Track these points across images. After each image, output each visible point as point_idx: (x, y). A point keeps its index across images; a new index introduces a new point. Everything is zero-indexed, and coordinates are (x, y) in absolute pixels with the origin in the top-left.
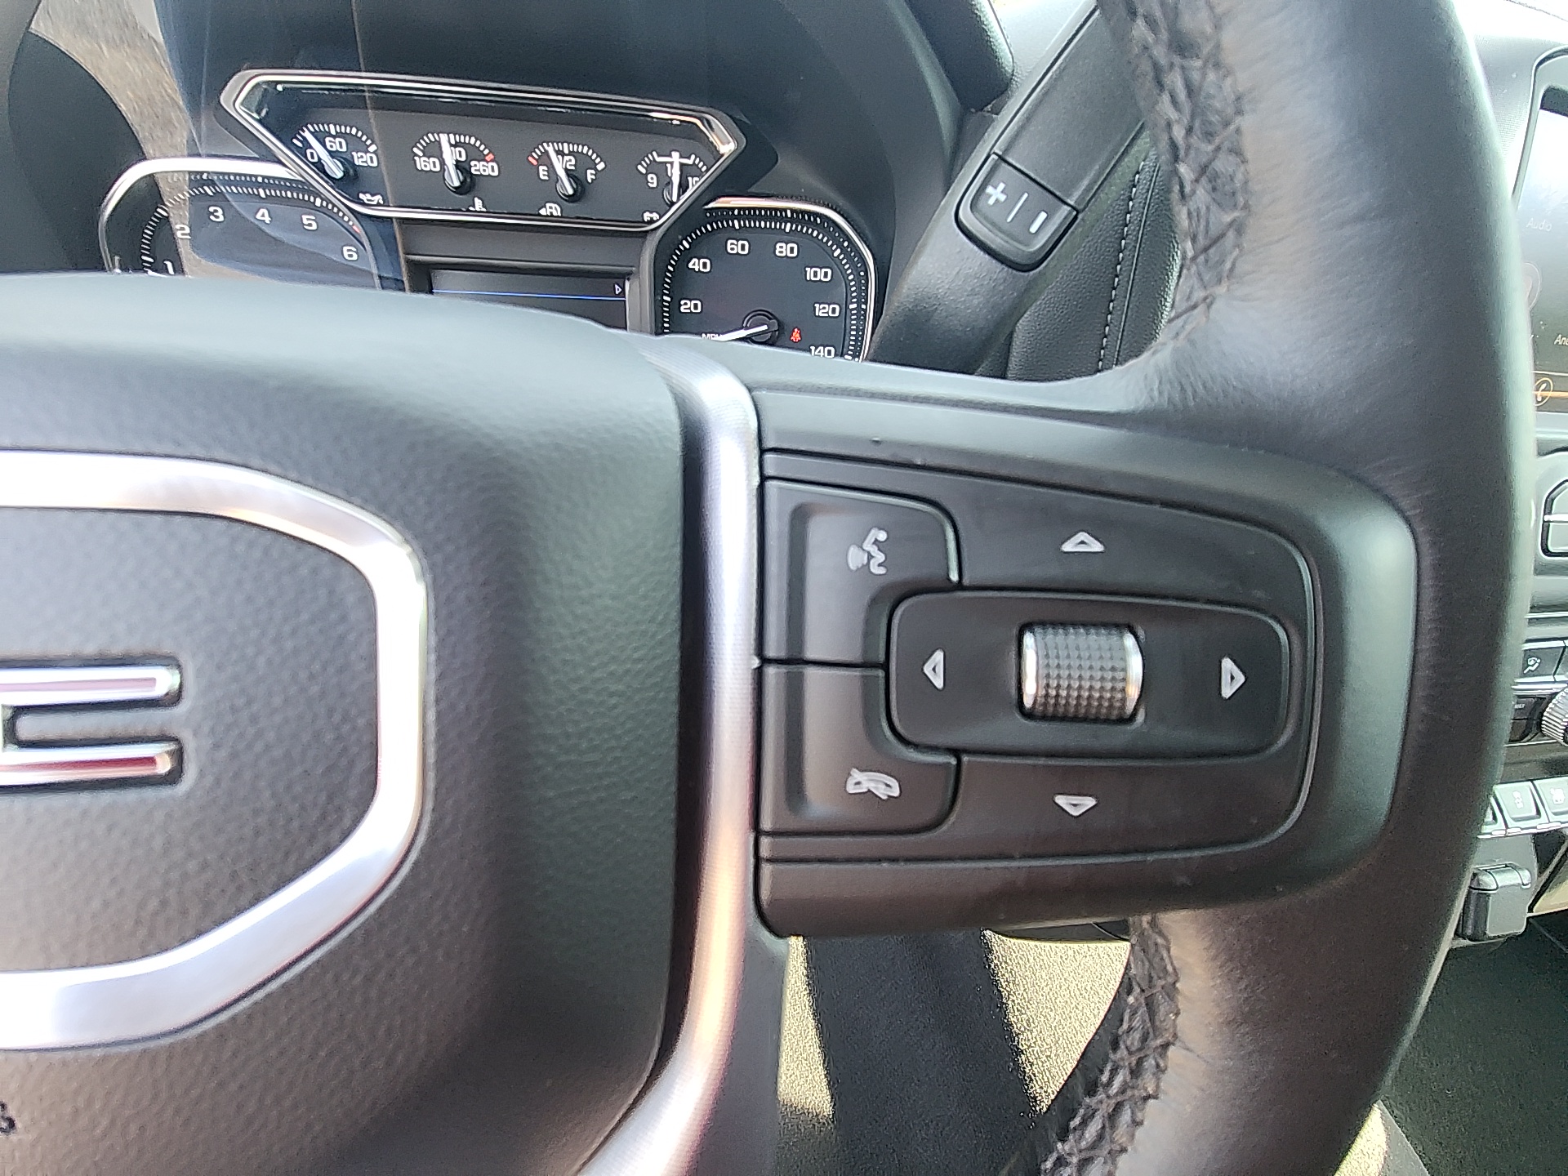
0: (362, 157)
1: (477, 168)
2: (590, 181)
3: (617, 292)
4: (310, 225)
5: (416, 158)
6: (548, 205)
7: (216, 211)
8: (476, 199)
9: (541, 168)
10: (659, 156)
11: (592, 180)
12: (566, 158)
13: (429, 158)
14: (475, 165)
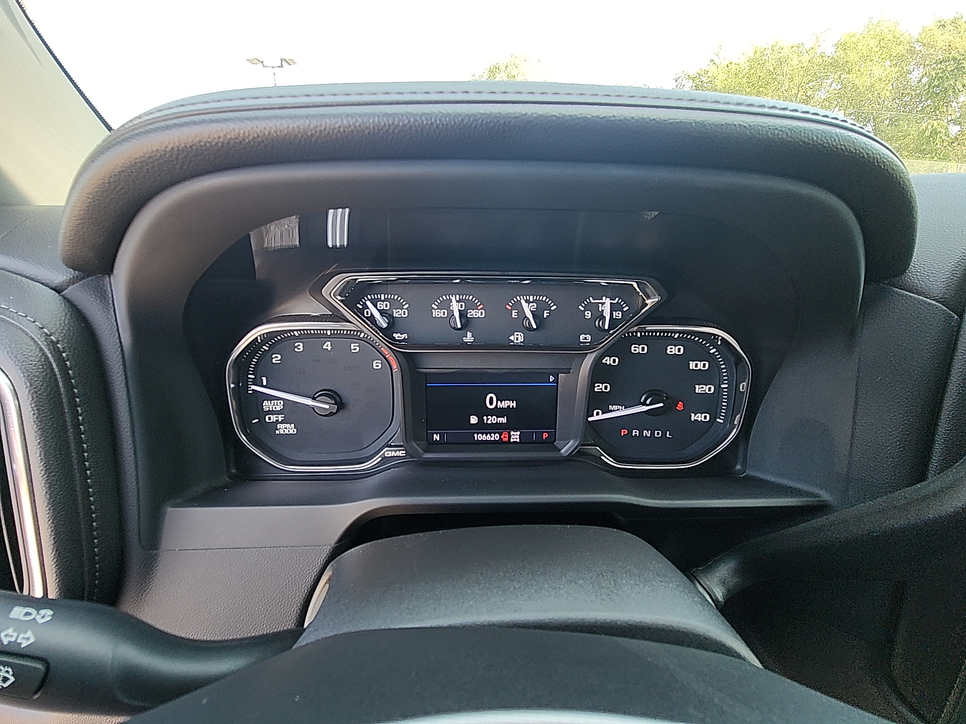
0: (399, 312)
1: (472, 314)
2: (545, 317)
3: (551, 380)
4: (355, 349)
5: (433, 311)
6: (516, 333)
7: (299, 345)
8: (468, 332)
9: (513, 311)
10: (594, 300)
11: (547, 316)
12: (531, 304)
13: (441, 310)
14: (470, 312)
